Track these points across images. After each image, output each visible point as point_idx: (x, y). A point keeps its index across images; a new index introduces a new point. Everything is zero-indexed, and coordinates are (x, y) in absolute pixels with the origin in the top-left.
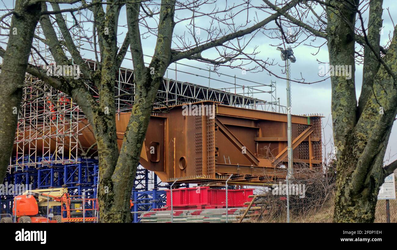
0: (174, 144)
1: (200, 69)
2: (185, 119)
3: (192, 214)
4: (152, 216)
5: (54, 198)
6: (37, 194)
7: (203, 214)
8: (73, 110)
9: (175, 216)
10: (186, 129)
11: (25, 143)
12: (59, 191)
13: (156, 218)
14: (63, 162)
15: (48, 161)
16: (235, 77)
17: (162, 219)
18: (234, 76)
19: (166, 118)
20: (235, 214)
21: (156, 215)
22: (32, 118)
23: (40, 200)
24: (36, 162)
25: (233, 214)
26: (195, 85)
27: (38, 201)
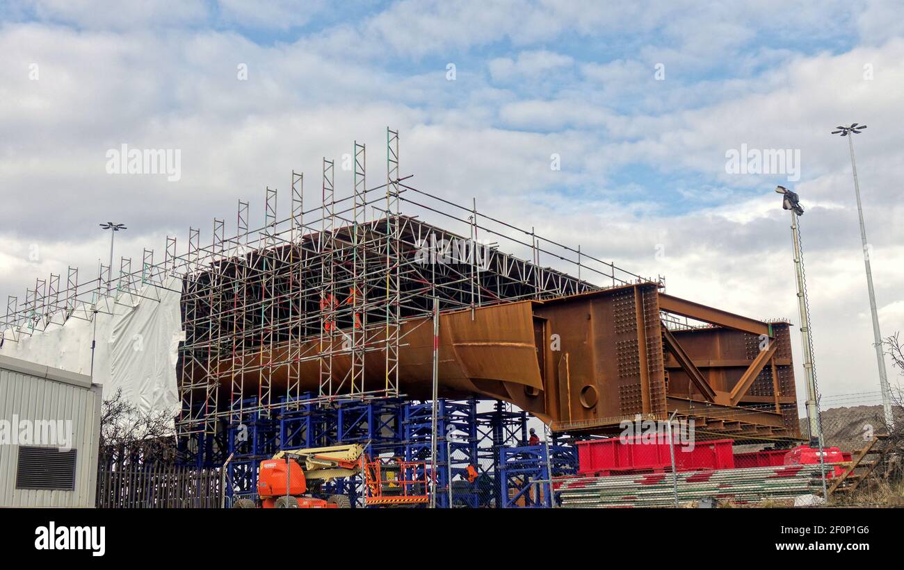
0: (566, 363)
1: (566, 248)
2: (589, 319)
3: (689, 480)
4: (588, 487)
5: (339, 462)
6: (304, 458)
7: (715, 480)
8: (390, 301)
9: (644, 486)
10: (594, 336)
11: (273, 369)
12: (348, 450)
13: (597, 490)
14: (362, 397)
15: (327, 397)
16: (612, 266)
17: (614, 491)
18: (611, 264)
19: (545, 321)
20: (798, 477)
21: (599, 484)
22: (293, 323)
23: (309, 466)
24: (298, 401)
25: (794, 477)
26: (560, 274)
27: (305, 469)
